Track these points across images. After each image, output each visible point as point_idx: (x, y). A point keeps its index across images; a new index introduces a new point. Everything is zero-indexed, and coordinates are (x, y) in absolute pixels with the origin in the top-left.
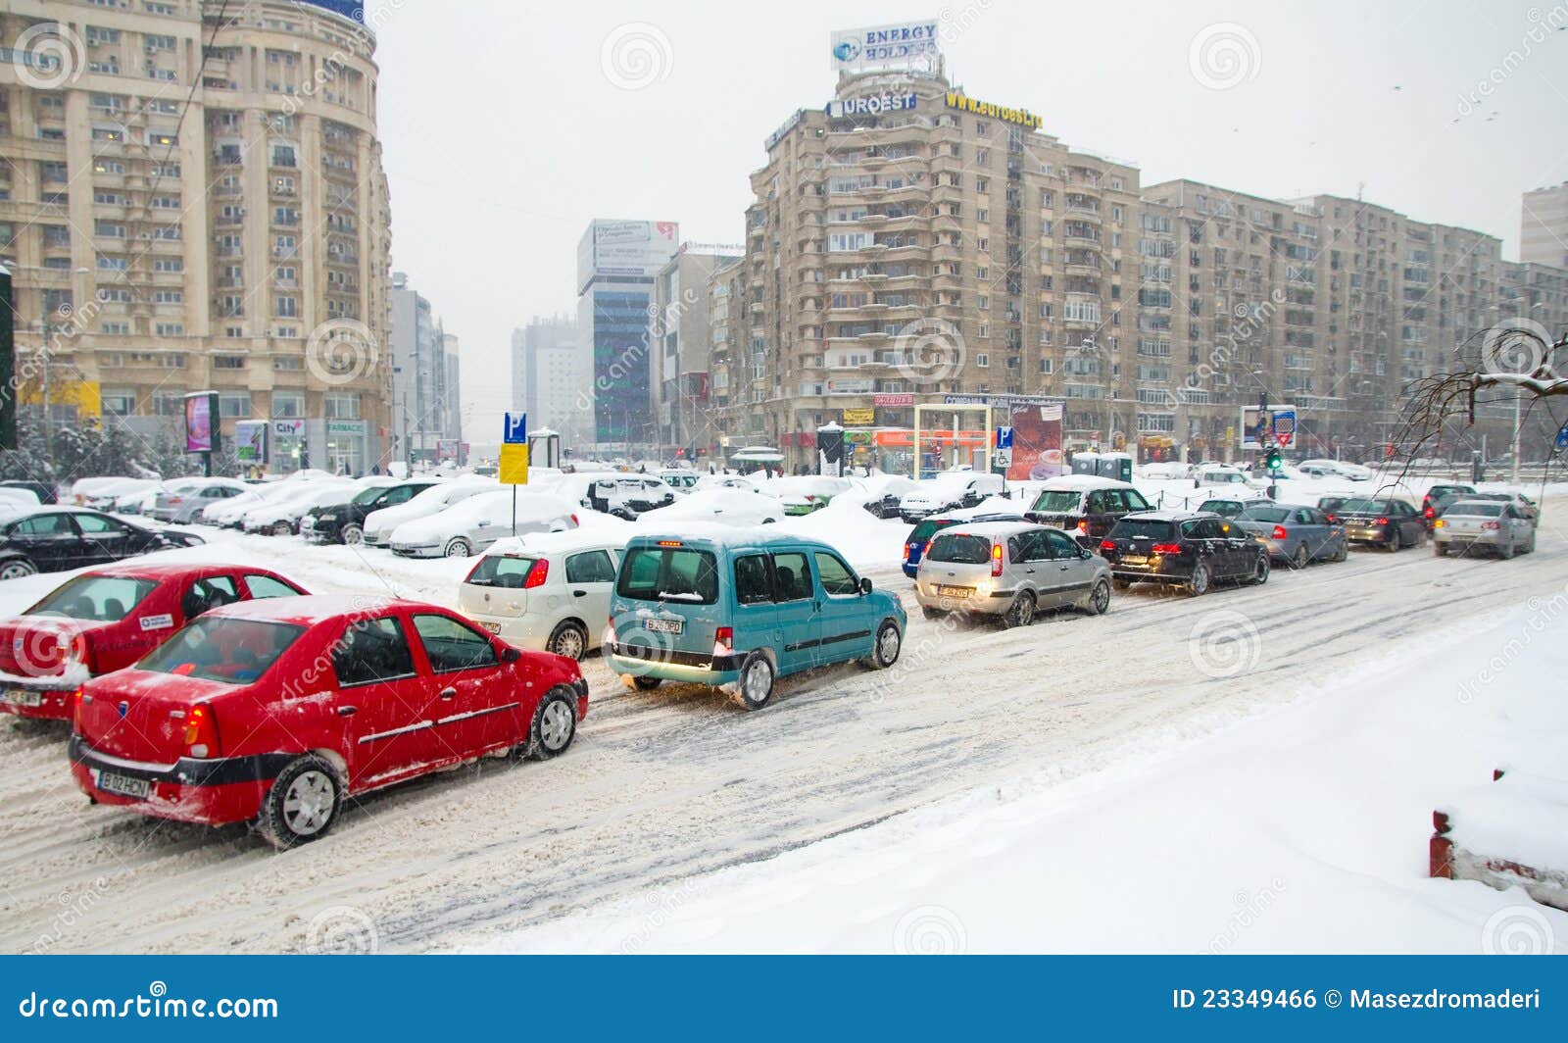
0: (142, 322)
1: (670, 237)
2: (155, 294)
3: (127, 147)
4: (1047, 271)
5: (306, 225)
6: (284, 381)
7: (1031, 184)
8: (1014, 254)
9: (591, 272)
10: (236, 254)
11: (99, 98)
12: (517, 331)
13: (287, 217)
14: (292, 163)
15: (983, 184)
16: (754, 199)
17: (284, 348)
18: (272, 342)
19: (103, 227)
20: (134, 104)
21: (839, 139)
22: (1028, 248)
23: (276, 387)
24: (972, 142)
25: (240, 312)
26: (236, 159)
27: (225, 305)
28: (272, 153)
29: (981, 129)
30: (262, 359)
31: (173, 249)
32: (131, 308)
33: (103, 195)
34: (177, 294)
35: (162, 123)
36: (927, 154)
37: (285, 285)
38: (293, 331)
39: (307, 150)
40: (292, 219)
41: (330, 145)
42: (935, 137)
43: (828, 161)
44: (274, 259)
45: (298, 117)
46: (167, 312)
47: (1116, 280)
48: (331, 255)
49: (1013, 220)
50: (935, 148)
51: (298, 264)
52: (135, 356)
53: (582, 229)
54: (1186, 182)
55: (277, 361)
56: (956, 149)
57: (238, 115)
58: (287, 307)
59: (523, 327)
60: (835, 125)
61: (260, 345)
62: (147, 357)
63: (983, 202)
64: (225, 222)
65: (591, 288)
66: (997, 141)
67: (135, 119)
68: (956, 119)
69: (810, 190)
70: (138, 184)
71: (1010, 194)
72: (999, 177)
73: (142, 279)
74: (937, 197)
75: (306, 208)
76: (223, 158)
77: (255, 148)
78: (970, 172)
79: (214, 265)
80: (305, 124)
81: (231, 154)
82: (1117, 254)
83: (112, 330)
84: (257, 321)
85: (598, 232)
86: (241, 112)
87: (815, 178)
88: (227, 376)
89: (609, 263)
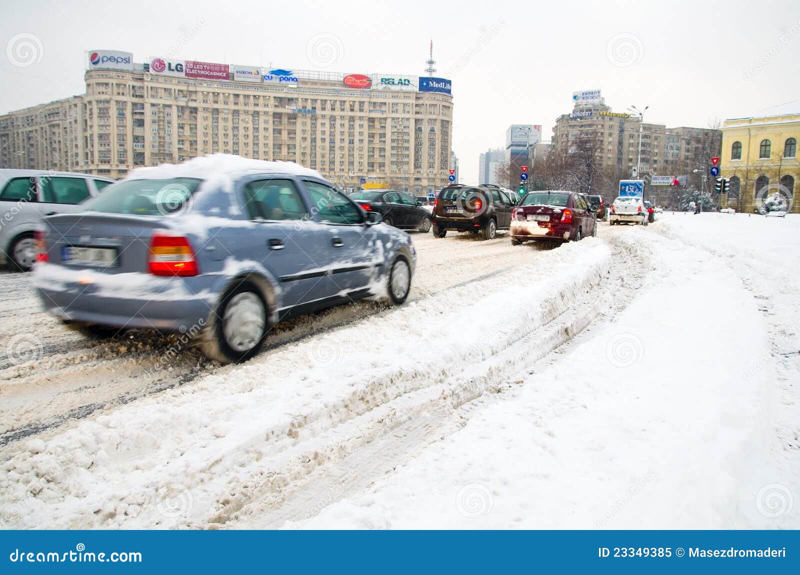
0: (399, 170)
1: (538, 130)
2: (402, 163)
3: (398, 130)
4: (631, 157)
5: (437, 146)
6: (430, 184)
7: (626, 133)
8: (620, 152)
9: (510, 143)
10: (420, 153)
11: (393, 119)
12: (482, 154)
13: (432, 144)
14: (434, 131)
15: (610, 135)
16: (553, 134)
17: (431, 176)
18: (428, 174)
19: (393, 148)
20: (400, 119)
21: (573, 123)
22: (625, 150)
23: (428, 185)
24: (608, 123)
25: (420, 167)
26: (421, 131)
27: (417, 166)
28: (429, 129)
29: (611, 119)
30: (426, 179)
31: (407, 153)
32: (398, 166)
33: (393, 141)
34: (407, 163)
35: (406, 123)
36: (595, 127)
37: (431, 160)
38: (432, 172)
39: (438, 128)
40: (434, 145)
41: (443, 126)
42: (597, 123)
43: (569, 129)
44: (429, 155)
45: (436, 120)
46: (405, 167)
47: (656, 158)
48: (442, 153)
49: (620, 143)
50: (597, 126)
51: (434, 156)
52: (398, 178)
53: (508, 126)
54: (683, 128)
55: (429, 179)
56: (603, 126)
57: (422, 120)
58: (431, 166)
59: (484, 153)
60: (571, 119)
61: (425, 175)
62: (400, 178)
63: (611, 139)
64: (418, 146)
65: (510, 149)
66: (616, 123)
67: (401, 123)
68: (603, 118)
69: (564, 136)
70: (400, 138)
71: (620, 136)
72: (616, 133)
73: (400, 160)
74: (597, 138)
75: (437, 142)
76: (418, 130)
77: (426, 128)
78: (607, 132)
79: (415, 156)
80: (437, 121)
81: (420, 130)
82: (656, 151)
83: (393, 172)
84: (424, 170)
85: (513, 129)
86: (423, 119)
87: (566, 133)
88: (417, 183)
89: (517, 140)
